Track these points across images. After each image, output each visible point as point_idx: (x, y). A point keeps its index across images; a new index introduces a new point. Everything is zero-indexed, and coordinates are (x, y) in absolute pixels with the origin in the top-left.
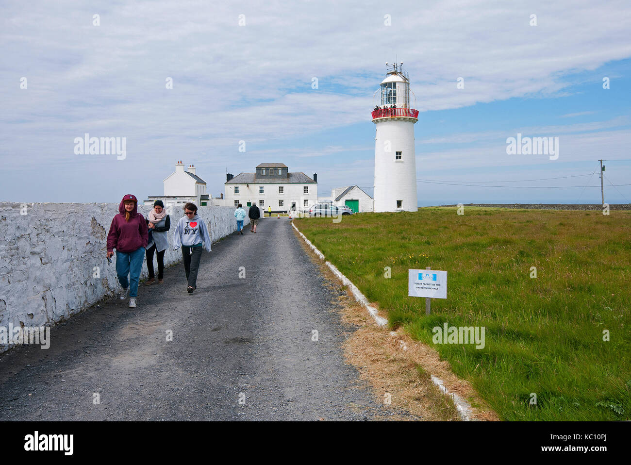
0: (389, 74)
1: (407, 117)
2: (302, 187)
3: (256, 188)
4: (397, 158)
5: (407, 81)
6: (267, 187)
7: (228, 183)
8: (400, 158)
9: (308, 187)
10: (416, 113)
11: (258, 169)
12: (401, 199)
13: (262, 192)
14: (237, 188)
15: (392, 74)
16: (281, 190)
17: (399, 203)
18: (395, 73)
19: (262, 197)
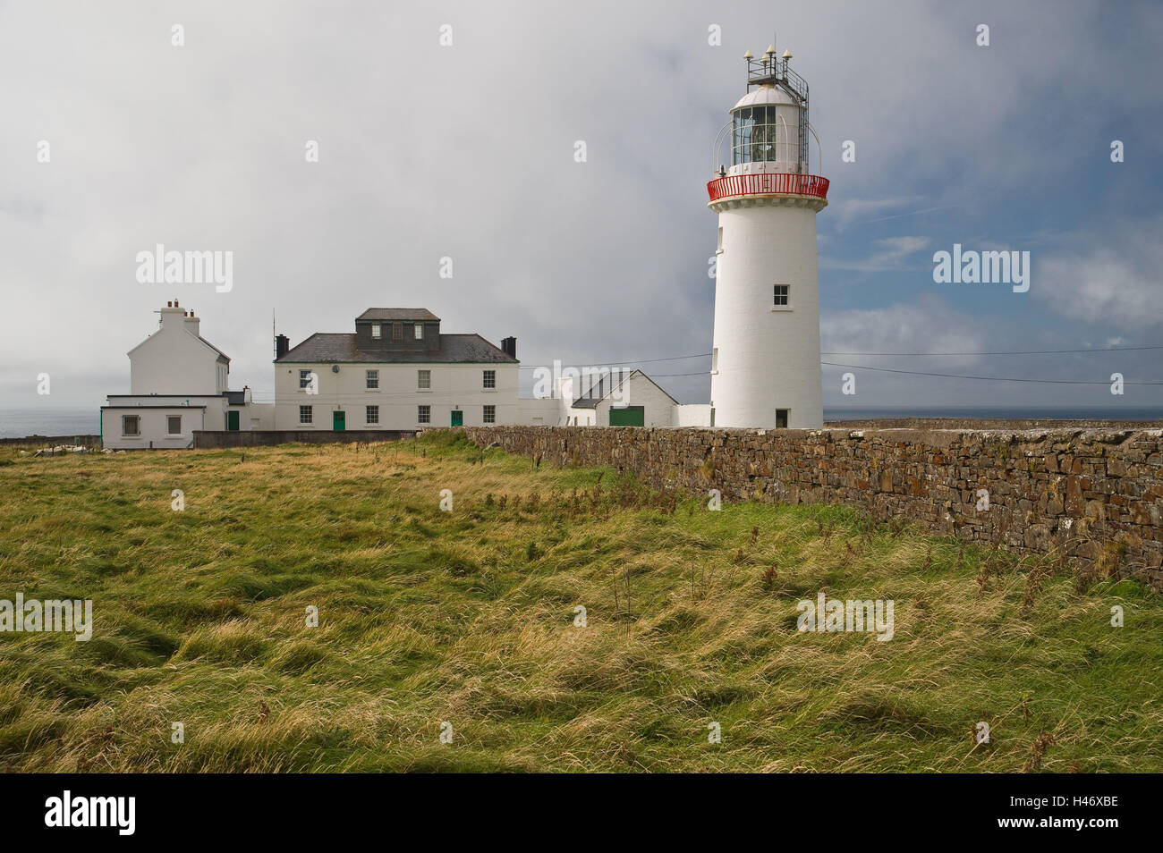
0: (753, 83)
1: (804, 196)
2: (477, 372)
3: (358, 373)
4: (777, 302)
5: (803, 104)
6: (387, 372)
7: (281, 360)
8: (784, 301)
9: (493, 372)
10: (822, 188)
11: (363, 323)
12: (788, 407)
13: (372, 383)
14: (304, 373)
15: (761, 82)
16: (424, 380)
17: (782, 416)
18: (771, 82)
19: (372, 398)
